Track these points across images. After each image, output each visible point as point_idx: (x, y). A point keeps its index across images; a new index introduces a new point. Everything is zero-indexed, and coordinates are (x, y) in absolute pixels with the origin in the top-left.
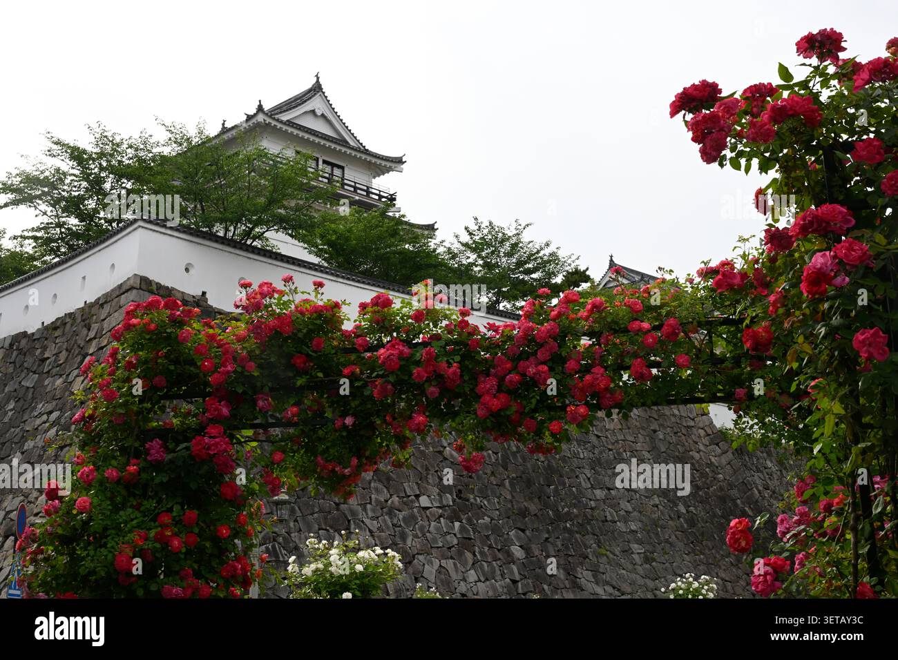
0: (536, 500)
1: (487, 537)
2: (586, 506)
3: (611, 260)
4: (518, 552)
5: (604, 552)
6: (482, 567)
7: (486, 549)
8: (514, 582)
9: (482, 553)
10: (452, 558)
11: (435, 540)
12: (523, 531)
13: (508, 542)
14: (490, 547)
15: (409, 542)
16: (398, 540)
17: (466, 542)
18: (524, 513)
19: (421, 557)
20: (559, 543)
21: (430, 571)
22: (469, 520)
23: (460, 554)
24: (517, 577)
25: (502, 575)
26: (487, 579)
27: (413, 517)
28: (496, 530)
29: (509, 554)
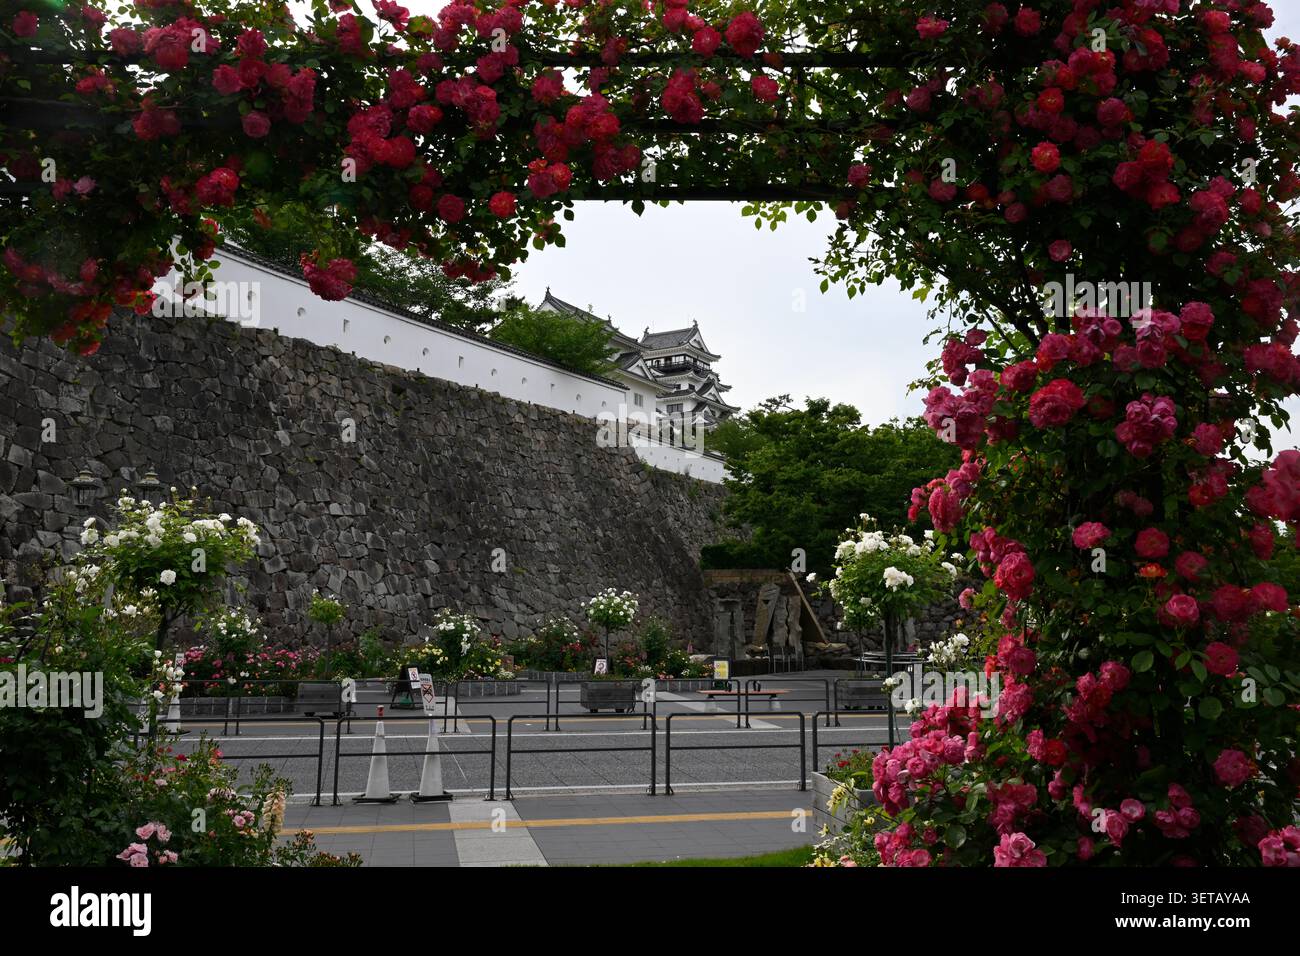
0: (455, 515)
1: (401, 549)
2: (506, 524)
3: (548, 292)
4: (432, 566)
5: (520, 570)
6: (392, 580)
7: (399, 562)
8: (426, 596)
9: (394, 566)
10: (360, 569)
11: (344, 550)
12: (439, 545)
13: (423, 556)
14: (403, 559)
15: (314, 551)
16: (302, 548)
17: (377, 554)
18: (441, 527)
19: (326, 567)
20: (476, 560)
21: (336, 581)
22: (383, 532)
23: (370, 565)
24: (430, 591)
25: (414, 590)
26: (397, 593)
27: (321, 525)
28: (411, 543)
29: (423, 568)
